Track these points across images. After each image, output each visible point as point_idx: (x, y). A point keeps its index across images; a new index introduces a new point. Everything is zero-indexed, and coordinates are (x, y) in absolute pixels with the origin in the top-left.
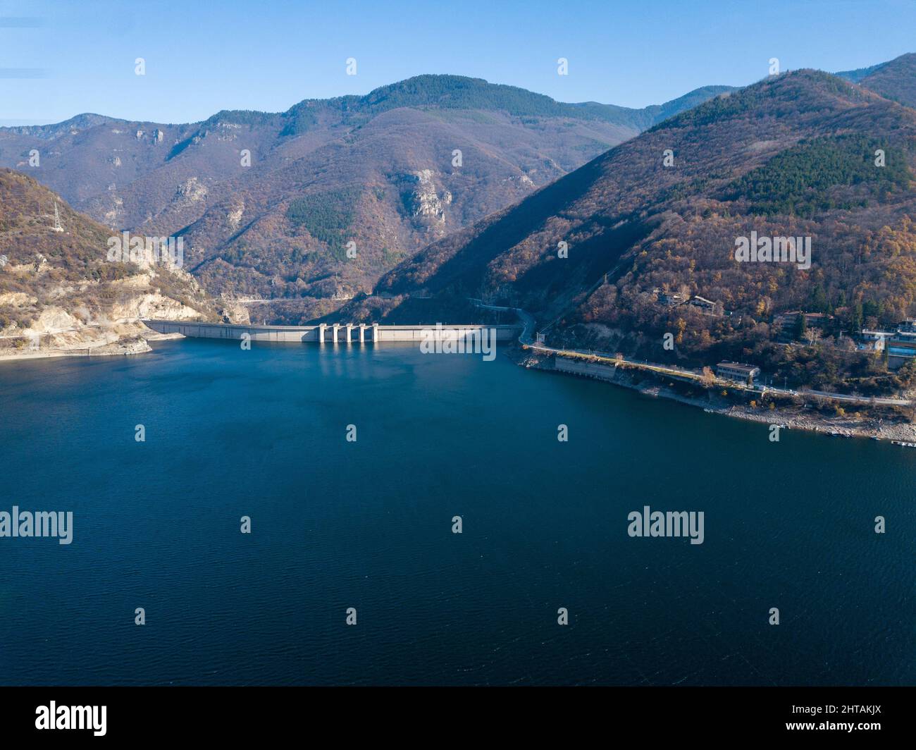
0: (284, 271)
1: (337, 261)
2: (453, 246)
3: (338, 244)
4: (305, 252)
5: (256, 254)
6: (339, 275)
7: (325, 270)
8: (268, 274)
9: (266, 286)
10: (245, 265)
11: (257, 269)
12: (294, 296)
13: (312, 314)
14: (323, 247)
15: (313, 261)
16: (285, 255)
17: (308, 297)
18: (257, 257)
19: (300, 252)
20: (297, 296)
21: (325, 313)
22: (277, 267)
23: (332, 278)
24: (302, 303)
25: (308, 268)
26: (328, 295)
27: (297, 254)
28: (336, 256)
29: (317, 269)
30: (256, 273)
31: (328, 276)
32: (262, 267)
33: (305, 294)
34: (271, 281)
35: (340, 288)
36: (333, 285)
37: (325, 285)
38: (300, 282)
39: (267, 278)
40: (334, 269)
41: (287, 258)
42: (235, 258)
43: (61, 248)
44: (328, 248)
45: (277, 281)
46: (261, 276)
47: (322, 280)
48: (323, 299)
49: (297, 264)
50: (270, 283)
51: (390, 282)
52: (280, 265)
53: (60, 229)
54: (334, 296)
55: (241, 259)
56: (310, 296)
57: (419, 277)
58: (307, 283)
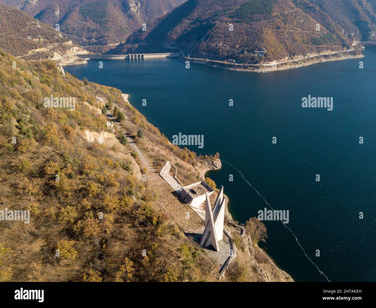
0: (86, 36)
1: (105, 31)
2: (152, 27)
3: (103, 24)
4: (92, 28)
5: (74, 29)
6: (108, 37)
7: (102, 35)
8: (80, 37)
9: (81, 41)
10: (70, 33)
11: (76, 35)
12: (92, 44)
13: (102, 51)
14: (98, 26)
15: (96, 31)
16: (85, 29)
17: (98, 45)
18: (74, 30)
19: (90, 28)
20: (94, 45)
21: (107, 51)
22: (83, 34)
23: (105, 38)
24: (96, 47)
25: (95, 34)
26: (105, 44)
27: (90, 29)
28: (104, 29)
29: (98, 35)
30: (76, 37)
31: (104, 37)
32: (77, 34)
33: (96, 44)
34: (82, 39)
35: (109, 41)
36: (107, 40)
37: (103, 41)
38: (93, 39)
39: (80, 38)
40: (105, 34)
41: (86, 30)
42: (66, 31)
43: (44, 33)
44: (100, 26)
45: (84, 39)
46: (78, 37)
47: (102, 39)
48: (104, 46)
49: (90, 33)
50: (82, 40)
51: (132, 40)
52: (84, 33)
53: (39, 27)
54: (107, 44)
55: (68, 31)
56: (99, 45)
57: (142, 38)
58: (96, 40)
